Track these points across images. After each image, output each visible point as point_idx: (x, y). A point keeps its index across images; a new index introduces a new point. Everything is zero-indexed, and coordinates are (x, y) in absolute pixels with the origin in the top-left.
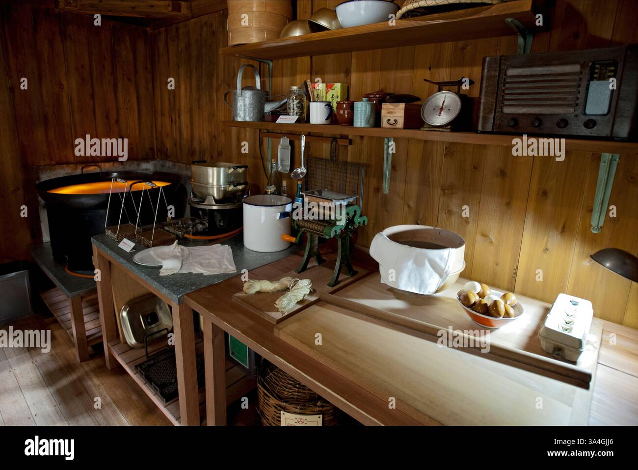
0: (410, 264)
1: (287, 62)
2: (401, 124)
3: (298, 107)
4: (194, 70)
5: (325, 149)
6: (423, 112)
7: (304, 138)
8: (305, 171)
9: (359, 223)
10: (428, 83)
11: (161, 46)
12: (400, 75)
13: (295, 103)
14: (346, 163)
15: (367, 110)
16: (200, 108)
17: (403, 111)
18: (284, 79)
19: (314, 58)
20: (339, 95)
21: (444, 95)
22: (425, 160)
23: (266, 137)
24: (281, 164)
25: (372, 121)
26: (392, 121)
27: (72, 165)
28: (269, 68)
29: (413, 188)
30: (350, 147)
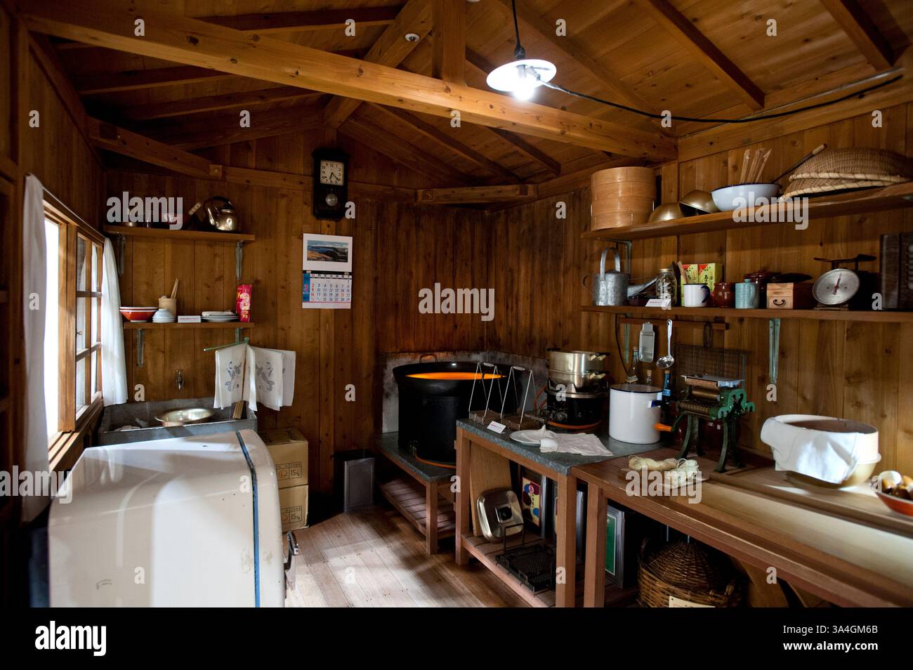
0: (809, 447)
1: (649, 242)
2: (790, 303)
3: (668, 290)
4: (538, 252)
5: (696, 335)
6: (815, 290)
7: (671, 323)
8: (673, 360)
9: (746, 408)
10: (820, 262)
11: (500, 228)
12: (786, 252)
13: (665, 286)
14: (722, 350)
15: (751, 292)
16: (542, 293)
17: (792, 291)
18: (646, 260)
19: (681, 238)
20: (714, 276)
21: (839, 272)
22: (823, 343)
23: (623, 322)
24: (643, 353)
25: (756, 302)
26: (780, 301)
27: (413, 354)
28: (628, 248)
29: (808, 377)
30: (727, 332)
